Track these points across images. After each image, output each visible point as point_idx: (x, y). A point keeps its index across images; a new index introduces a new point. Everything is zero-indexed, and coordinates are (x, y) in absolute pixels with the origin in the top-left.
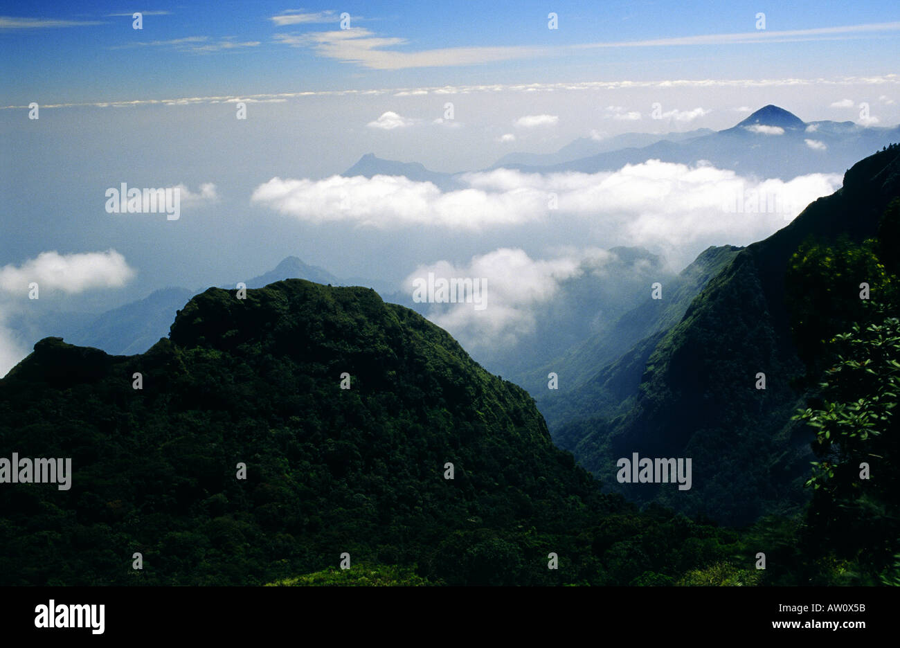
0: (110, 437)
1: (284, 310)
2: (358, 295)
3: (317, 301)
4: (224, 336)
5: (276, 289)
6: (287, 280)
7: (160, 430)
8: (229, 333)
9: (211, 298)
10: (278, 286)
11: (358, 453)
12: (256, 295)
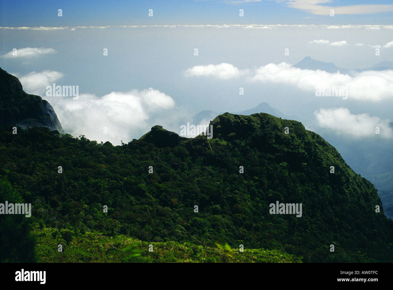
0: (176, 172)
1: (257, 127)
2: (293, 124)
3: (273, 125)
4: (229, 135)
5: (255, 116)
6: (261, 113)
7: (197, 172)
8: (232, 134)
9: (226, 117)
10: (257, 115)
11: (283, 199)
12: (246, 118)
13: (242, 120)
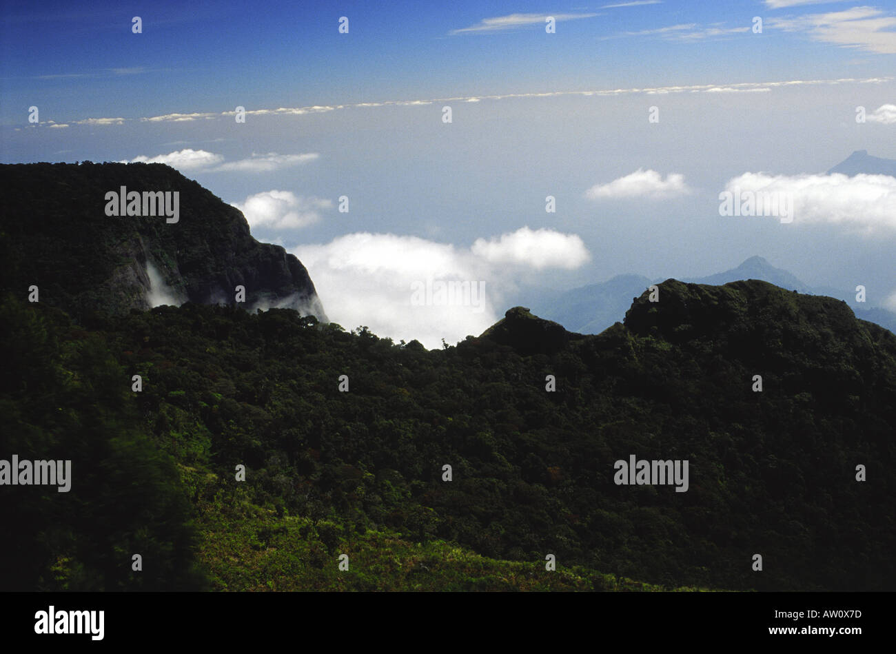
0: (558, 408)
1: (741, 311)
2: (826, 306)
3: (779, 307)
4: (677, 329)
5: (737, 288)
6: (750, 280)
7: (603, 410)
8: (682, 327)
9: (669, 289)
10: (739, 285)
11: (802, 477)
12: (714, 292)
13: (707, 295)
